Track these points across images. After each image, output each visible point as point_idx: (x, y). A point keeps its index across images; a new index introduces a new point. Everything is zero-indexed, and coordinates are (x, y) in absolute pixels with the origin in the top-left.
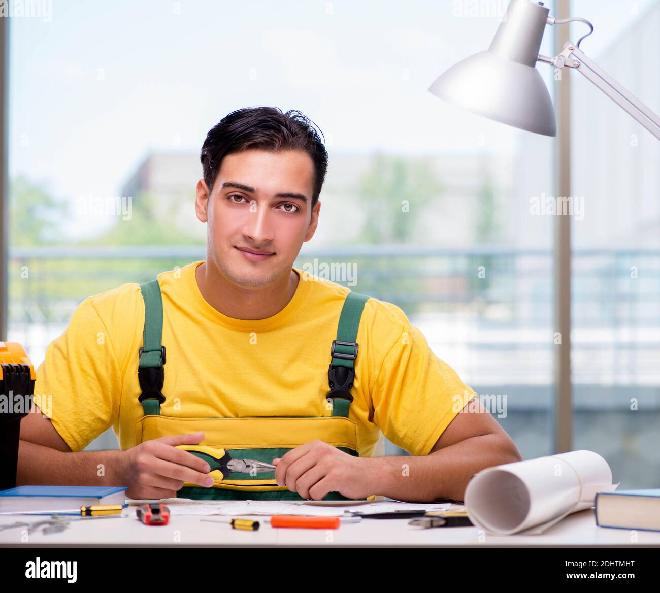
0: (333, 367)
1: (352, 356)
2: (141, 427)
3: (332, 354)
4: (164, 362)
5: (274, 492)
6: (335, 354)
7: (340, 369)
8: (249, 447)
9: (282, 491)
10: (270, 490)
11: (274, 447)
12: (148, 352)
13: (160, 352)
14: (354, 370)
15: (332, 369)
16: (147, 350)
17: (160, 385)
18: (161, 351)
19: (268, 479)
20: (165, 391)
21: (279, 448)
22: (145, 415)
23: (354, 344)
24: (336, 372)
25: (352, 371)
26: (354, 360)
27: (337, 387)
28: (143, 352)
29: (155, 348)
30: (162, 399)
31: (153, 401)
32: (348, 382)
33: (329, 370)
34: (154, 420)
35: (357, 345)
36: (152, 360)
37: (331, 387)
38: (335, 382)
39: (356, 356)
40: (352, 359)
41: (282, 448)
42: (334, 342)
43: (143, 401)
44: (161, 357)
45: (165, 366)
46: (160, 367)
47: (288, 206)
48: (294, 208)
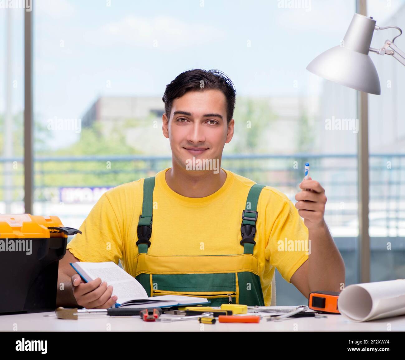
0: (243, 225)
1: (254, 219)
2: (137, 260)
3: (243, 218)
4: (152, 223)
6: (245, 218)
7: (247, 226)
12: (144, 217)
13: (151, 218)
14: (256, 227)
15: (243, 226)
19: (206, 291)
21: (214, 274)
22: (139, 253)
23: (256, 212)
24: (245, 228)
25: (254, 227)
26: (256, 221)
27: (246, 237)
28: (142, 217)
29: (148, 215)
30: (149, 245)
31: (144, 246)
32: (252, 233)
33: (241, 227)
34: (144, 256)
35: (257, 213)
36: (146, 222)
37: (242, 237)
38: (245, 234)
39: (257, 219)
40: (254, 221)
41: (215, 274)
42: (244, 211)
43: (139, 245)
44: (151, 220)
46: (150, 226)
47: (212, 122)
48: (215, 123)
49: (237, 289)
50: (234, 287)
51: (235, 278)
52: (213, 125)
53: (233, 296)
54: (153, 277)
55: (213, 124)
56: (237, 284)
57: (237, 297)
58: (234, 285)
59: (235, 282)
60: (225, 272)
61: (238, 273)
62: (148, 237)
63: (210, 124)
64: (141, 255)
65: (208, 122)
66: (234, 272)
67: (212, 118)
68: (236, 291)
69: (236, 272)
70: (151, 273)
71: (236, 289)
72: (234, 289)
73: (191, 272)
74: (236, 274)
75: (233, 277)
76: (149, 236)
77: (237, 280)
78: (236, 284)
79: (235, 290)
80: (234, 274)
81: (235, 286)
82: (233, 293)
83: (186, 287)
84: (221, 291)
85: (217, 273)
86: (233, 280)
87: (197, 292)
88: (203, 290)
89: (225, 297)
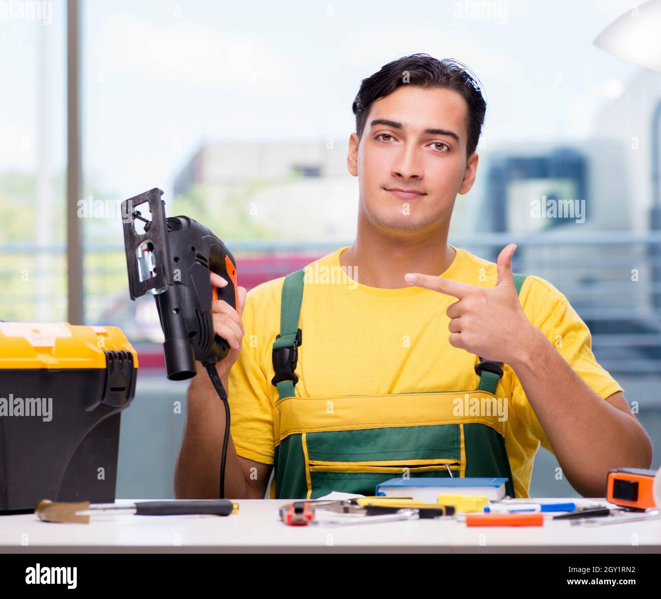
2: (278, 412)
4: (300, 343)
8: (385, 426)
11: (413, 425)
13: (295, 335)
17: (293, 364)
18: (297, 333)
20: (297, 371)
22: (280, 399)
29: (291, 331)
30: (295, 380)
31: (287, 383)
34: (290, 402)
37: (480, 359)
41: (421, 426)
43: (277, 384)
47: (439, 146)
48: (445, 148)
49: (463, 454)
50: (456, 451)
51: (459, 435)
52: (440, 152)
53: (455, 467)
54: (307, 437)
55: (441, 149)
56: (462, 445)
57: (463, 469)
58: (456, 446)
59: (458, 442)
61: (465, 425)
62: (291, 366)
63: (436, 150)
64: (284, 401)
65: (432, 144)
66: (456, 422)
67: (438, 138)
68: (460, 458)
69: (461, 423)
70: (303, 430)
71: (460, 454)
72: (456, 454)
74: (462, 427)
75: (456, 433)
77: (462, 437)
78: (460, 444)
79: (458, 457)
80: (457, 426)
81: (459, 449)
82: (454, 462)
83: (367, 452)
84: (432, 458)
85: (425, 424)
86: (456, 438)
87: (387, 460)
88: (398, 458)
89: (441, 470)
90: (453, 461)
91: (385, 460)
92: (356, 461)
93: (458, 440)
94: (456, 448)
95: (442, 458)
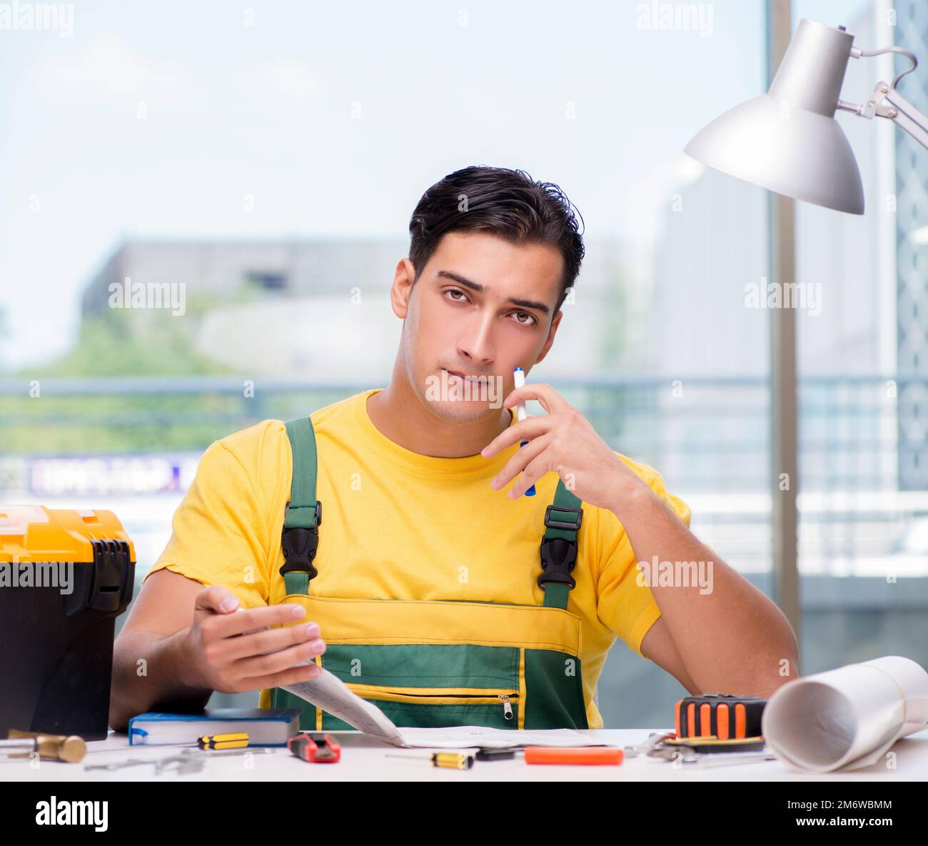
0: (547, 541)
1: (574, 526)
3: (546, 522)
4: (319, 522)
5: (459, 705)
6: (551, 523)
7: (557, 543)
8: (426, 642)
9: (470, 706)
10: (454, 703)
11: (461, 643)
12: (297, 508)
13: (313, 509)
14: (577, 544)
15: (546, 543)
16: (296, 505)
17: (312, 553)
18: (316, 508)
19: (450, 687)
20: (316, 563)
22: (287, 595)
23: (578, 510)
24: (552, 546)
25: (573, 545)
26: (577, 530)
27: (552, 567)
28: (290, 508)
29: (306, 503)
30: (313, 573)
31: (300, 575)
32: (569, 559)
33: (542, 544)
34: (299, 601)
35: (582, 512)
36: (303, 519)
37: (543, 568)
38: (550, 560)
39: (579, 526)
40: (573, 530)
41: (471, 645)
42: (549, 507)
43: (285, 575)
44: (316, 515)
45: (320, 528)
46: (313, 529)
49: (522, 682)
50: (513, 678)
51: (517, 659)
53: (513, 700)
56: (522, 673)
57: (522, 702)
58: (513, 673)
59: (517, 668)
60: (496, 644)
61: (526, 651)
62: (309, 555)
64: (291, 598)
66: (516, 645)
68: (519, 687)
69: (523, 647)
71: (519, 683)
72: (514, 683)
73: (415, 640)
74: (522, 651)
75: (514, 658)
76: (311, 554)
77: (522, 663)
78: (519, 670)
79: (517, 687)
80: (517, 650)
81: (518, 676)
82: (512, 694)
84: (485, 688)
85: (476, 643)
86: (513, 664)
87: (428, 687)
88: (442, 685)
89: (495, 703)
90: (510, 692)
91: (425, 687)
92: (385, 686)
93: (516, 666)
94: (513, 676)
95: (497, 688)
